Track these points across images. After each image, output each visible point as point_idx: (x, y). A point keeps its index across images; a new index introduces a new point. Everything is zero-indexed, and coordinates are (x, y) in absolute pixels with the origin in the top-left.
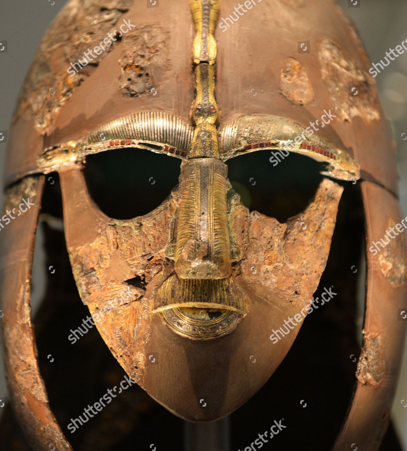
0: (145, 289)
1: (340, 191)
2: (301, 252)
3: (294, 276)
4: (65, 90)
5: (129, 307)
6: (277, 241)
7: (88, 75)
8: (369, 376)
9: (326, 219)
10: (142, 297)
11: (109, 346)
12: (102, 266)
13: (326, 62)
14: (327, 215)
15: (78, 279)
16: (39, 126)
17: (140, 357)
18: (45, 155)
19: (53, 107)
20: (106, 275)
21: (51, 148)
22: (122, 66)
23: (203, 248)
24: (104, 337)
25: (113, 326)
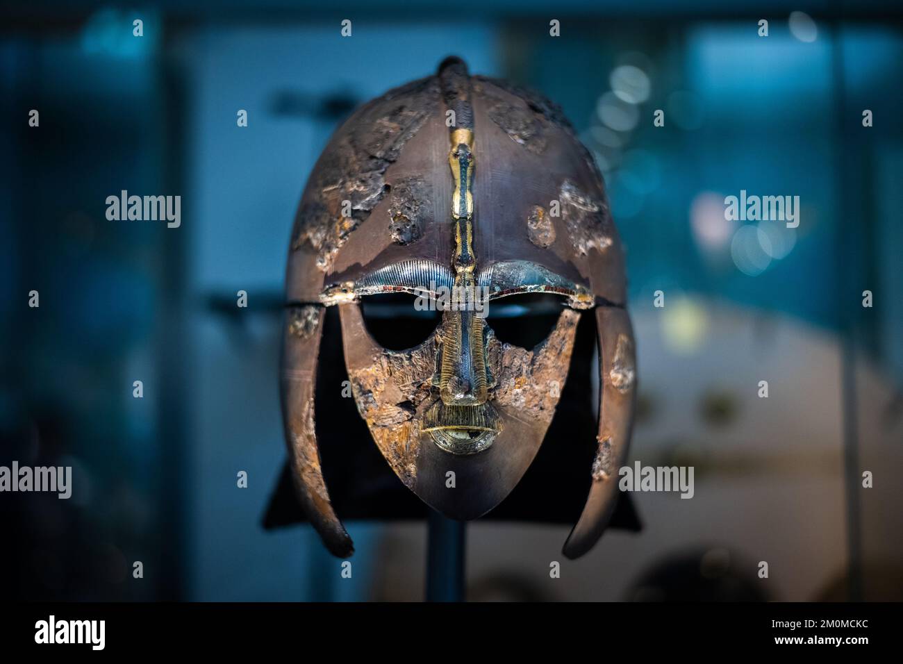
0: (415, 411)
1: (578, 316)
2: (546, 374)
3: (540, 395)
4: (342, 233)
5: (401, 426)
6: (525, 367)
7: (362, 221)
8: (602, 473)
9: (566, 342)
10: (412, 418)
11: (386, 457)
12: (378, 389)
13: (565, 203)
14: (567, 339)
15: (358, 398)
16: (319, 264)
17: (412, 468)
18: (326, 292)
19: (332, 249)
20: (381, 397)
21: (332, 285)
22: (392, 216)
23: (465, 385)
24: (381, 449)
25: (389, 440)
